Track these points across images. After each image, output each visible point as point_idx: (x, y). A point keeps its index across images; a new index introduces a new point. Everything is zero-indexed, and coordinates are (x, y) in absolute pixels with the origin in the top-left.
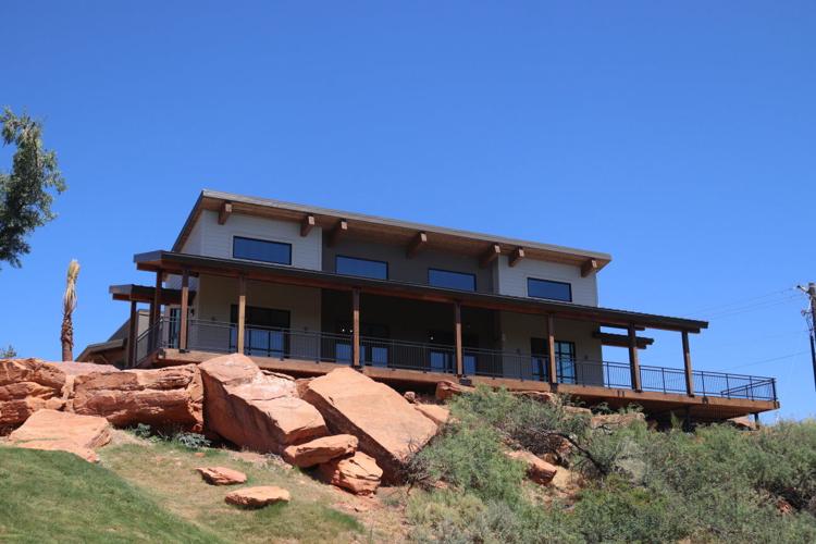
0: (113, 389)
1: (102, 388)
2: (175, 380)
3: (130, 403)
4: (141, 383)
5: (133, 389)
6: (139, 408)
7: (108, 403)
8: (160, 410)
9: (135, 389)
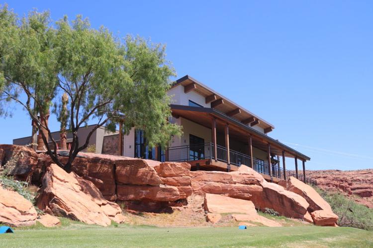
0: (218, 182)
1: (210, 181)
2: (253, 180)
3: (230, 190)
4: (235, 180)
5: (231, 183)
6: (236, 193)
7: (218, 189)
8: (250, 195)
9: (232, 183)
